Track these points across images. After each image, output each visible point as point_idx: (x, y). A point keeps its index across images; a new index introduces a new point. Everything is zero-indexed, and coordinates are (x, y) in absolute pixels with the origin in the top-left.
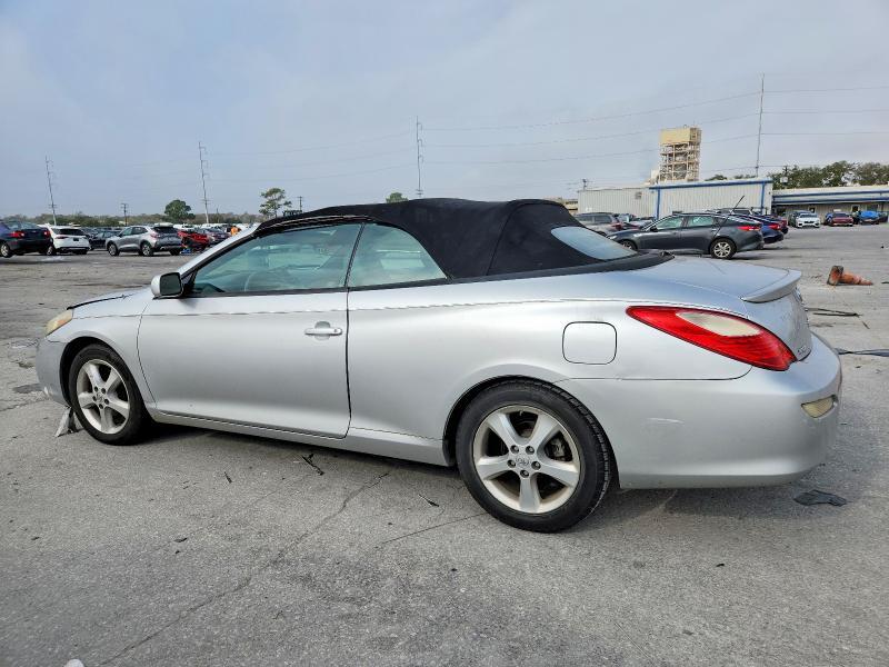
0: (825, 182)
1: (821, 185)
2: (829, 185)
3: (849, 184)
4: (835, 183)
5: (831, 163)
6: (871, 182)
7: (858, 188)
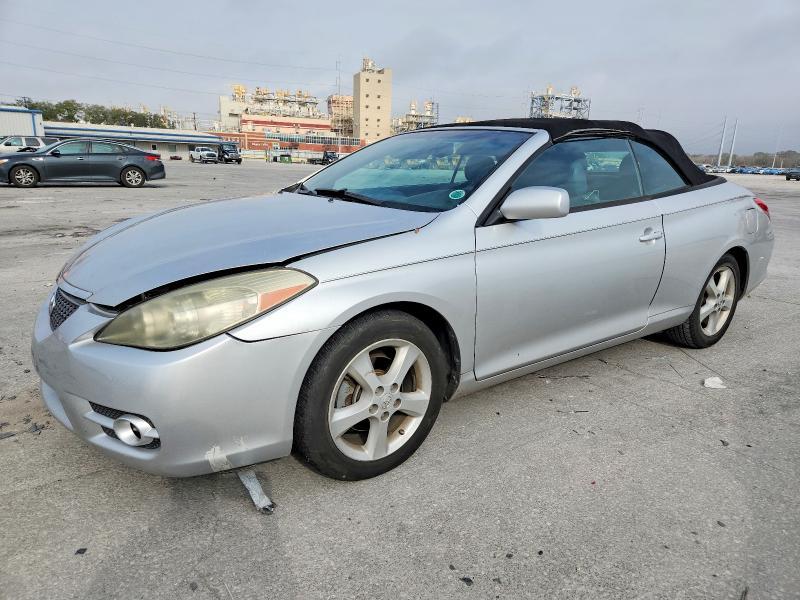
0: (60, 118)
1: (58, 120)
2: (62, 121)
3: (82, 121)
4: (70, 119)
5: (62, 100)
6: (99, 122)
7: (89, 125)
